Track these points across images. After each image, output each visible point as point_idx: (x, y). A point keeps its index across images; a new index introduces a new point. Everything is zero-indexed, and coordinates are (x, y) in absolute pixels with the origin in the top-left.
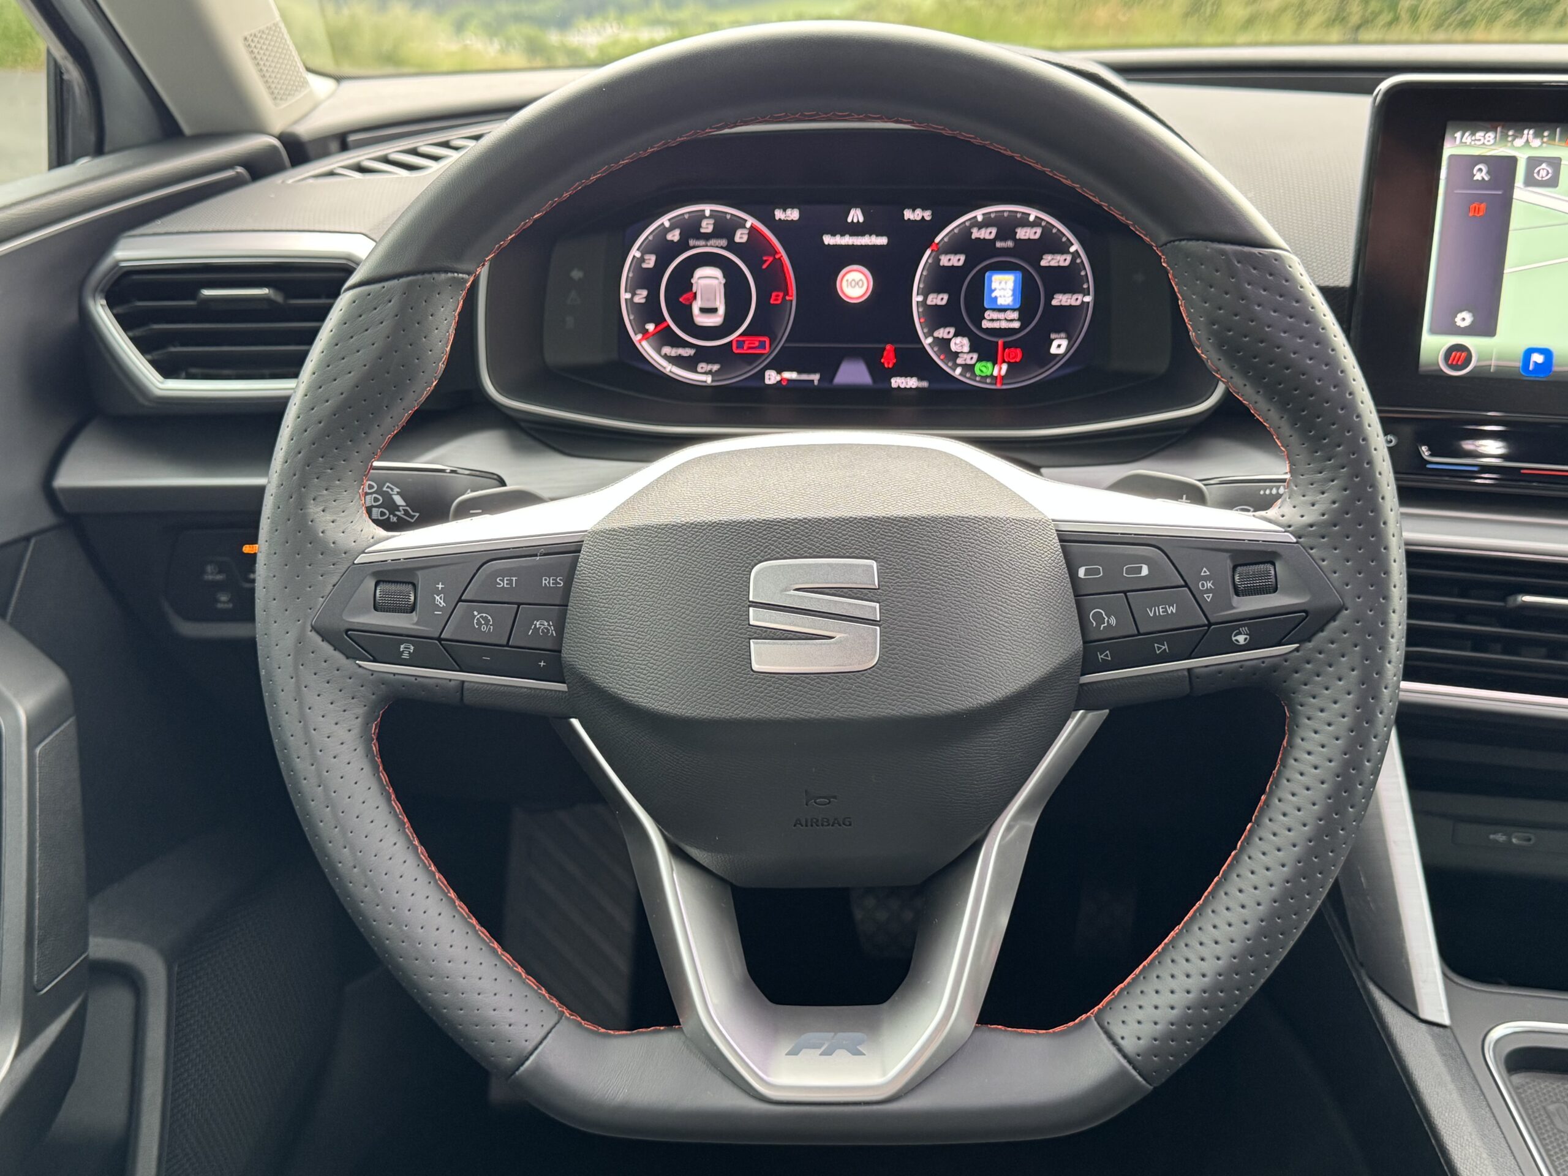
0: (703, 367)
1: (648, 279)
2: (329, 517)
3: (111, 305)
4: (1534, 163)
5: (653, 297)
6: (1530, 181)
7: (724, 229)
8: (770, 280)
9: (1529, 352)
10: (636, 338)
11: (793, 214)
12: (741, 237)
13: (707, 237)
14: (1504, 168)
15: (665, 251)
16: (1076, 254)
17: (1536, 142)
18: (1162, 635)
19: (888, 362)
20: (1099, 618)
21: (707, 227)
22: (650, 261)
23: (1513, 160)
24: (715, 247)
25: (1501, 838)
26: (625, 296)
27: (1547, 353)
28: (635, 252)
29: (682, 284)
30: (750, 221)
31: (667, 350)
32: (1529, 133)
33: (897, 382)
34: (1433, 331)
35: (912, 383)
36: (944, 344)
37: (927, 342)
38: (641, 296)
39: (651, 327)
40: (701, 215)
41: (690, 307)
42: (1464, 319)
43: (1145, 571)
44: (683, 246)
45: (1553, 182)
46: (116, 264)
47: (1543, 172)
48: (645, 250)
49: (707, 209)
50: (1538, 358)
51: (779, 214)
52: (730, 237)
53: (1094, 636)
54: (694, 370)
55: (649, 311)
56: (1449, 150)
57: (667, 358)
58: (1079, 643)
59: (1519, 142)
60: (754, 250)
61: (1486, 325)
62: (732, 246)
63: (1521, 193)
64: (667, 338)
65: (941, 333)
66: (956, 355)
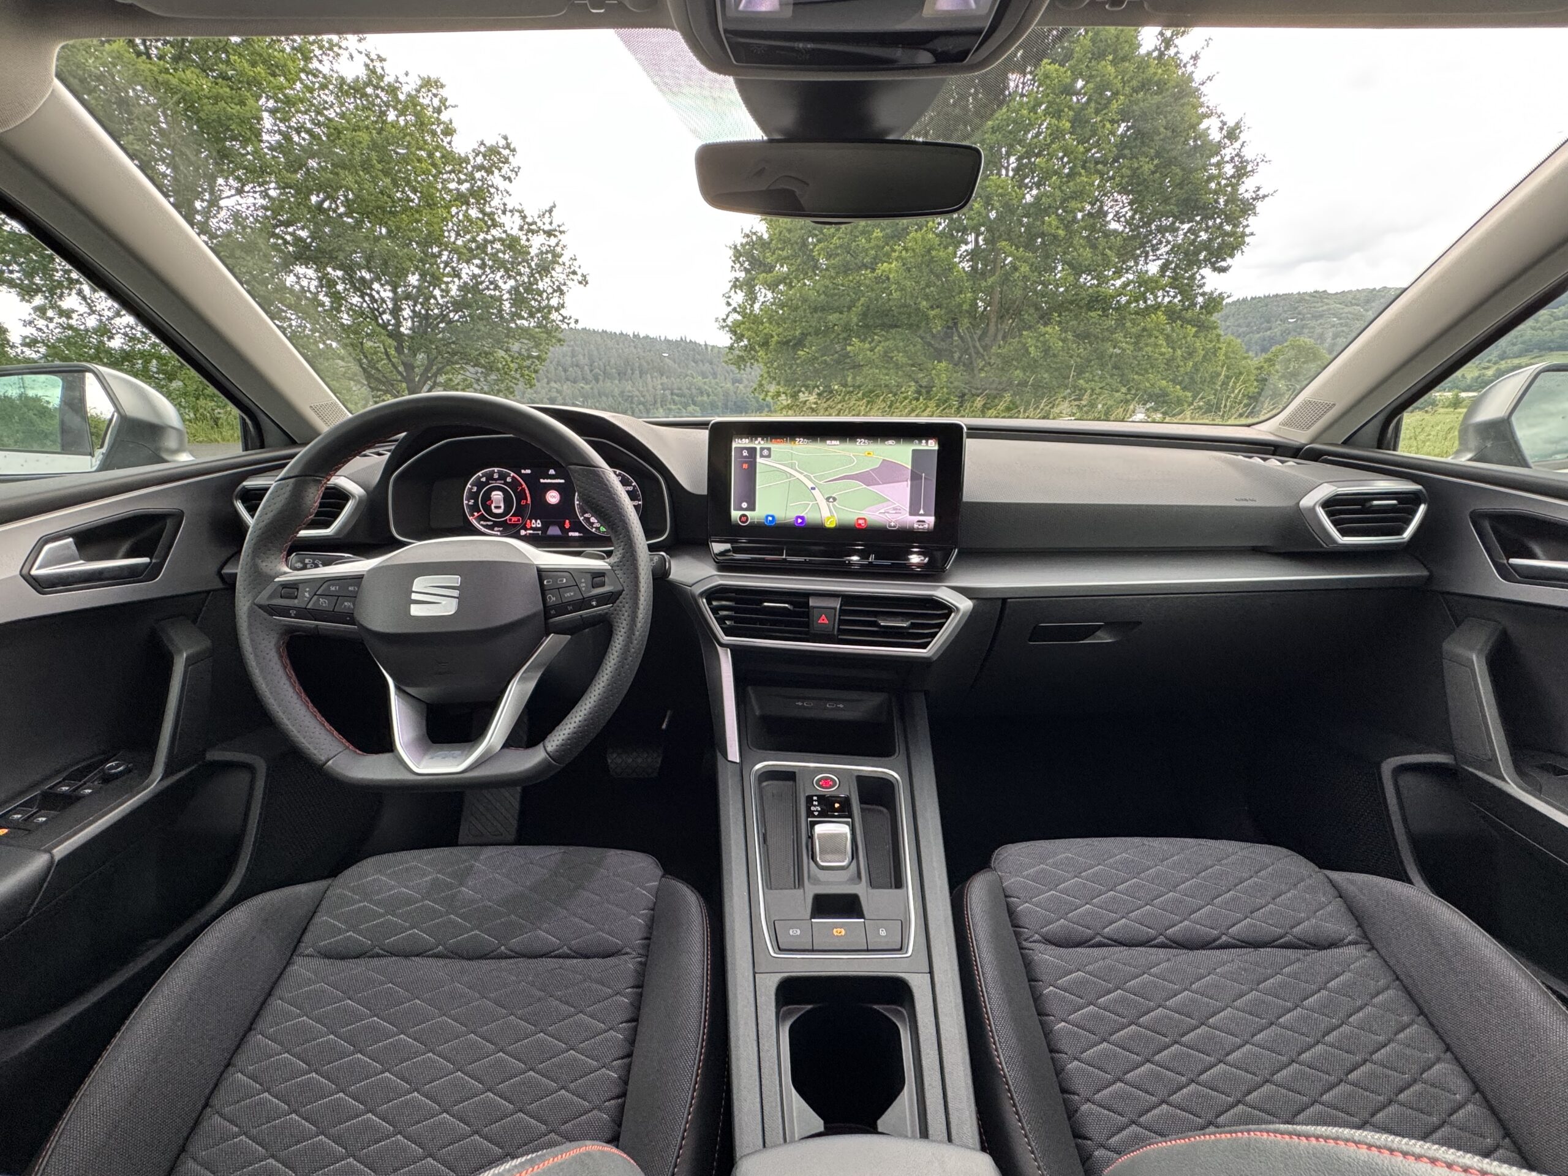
0: (496, 529)
1: (474, 496)
2: (264, 564)
3: (243, 503)
4: (762, 449)
5: (476, 503)
6: (762, 456)
7: (502, 477)
8: (521, 496)
9: (767, 516)
10: (471, 518)
11: (528, 471)
12: (509, 480)
13: (496, 480)
14: (752, 451)
15: (479, 485)
16: (634, 487)
17: (762, 442)
18: (569, 603)
19: (567, 526)
20: (550, 598)
21: (496, 476)
22: (475, 489)
23: (755, 449)
24: (499, 484)
25: (800, 704)
26: (465, 502)
27: (773, 516)
28: (469, 486)
29: (487, 497)
30: (512, 474)
31: (482, 522)
32: (759, 439)
33: (571, 534)
34: (735, 510)
35: (577, 534)
36: (587, 519)
37: (581, 519)
38: (472, 502)
39: (476, 514)
40: (493, 472)
41: (490, 506)
42: (744, 505)
43: (565, 581)
44: (487, 483)
45: (769, 456)
46: (244, 487)
47: (765, 452)
48: (472, 485)
49: (496, 470)
50: (770, 518)
51: (523, 471)
52: (505, 480)
53: (548, 605)
54: (493, 530)
55: (474, 508)
56: (734, 445)
57: (482, 525)
58: (541, 607)
59: (757, 442)
60: (514, 484)
61: (752, 507)
62: (506, 483)
63: (759, 460)
64: (481, 518)
65: (586, 515)
66: (593, 523)
